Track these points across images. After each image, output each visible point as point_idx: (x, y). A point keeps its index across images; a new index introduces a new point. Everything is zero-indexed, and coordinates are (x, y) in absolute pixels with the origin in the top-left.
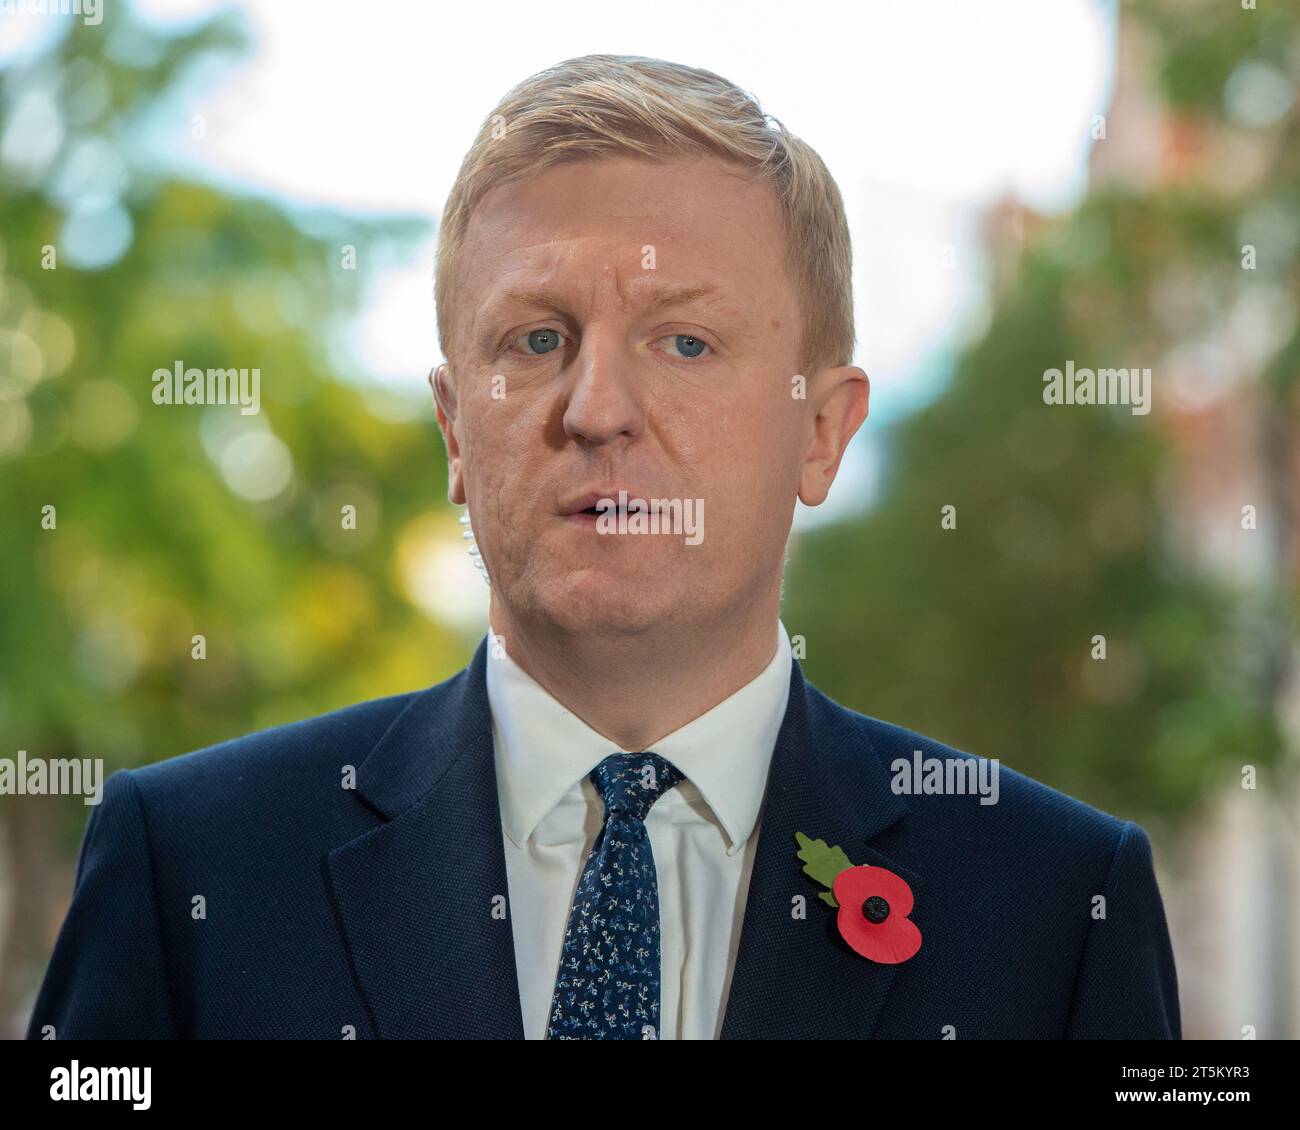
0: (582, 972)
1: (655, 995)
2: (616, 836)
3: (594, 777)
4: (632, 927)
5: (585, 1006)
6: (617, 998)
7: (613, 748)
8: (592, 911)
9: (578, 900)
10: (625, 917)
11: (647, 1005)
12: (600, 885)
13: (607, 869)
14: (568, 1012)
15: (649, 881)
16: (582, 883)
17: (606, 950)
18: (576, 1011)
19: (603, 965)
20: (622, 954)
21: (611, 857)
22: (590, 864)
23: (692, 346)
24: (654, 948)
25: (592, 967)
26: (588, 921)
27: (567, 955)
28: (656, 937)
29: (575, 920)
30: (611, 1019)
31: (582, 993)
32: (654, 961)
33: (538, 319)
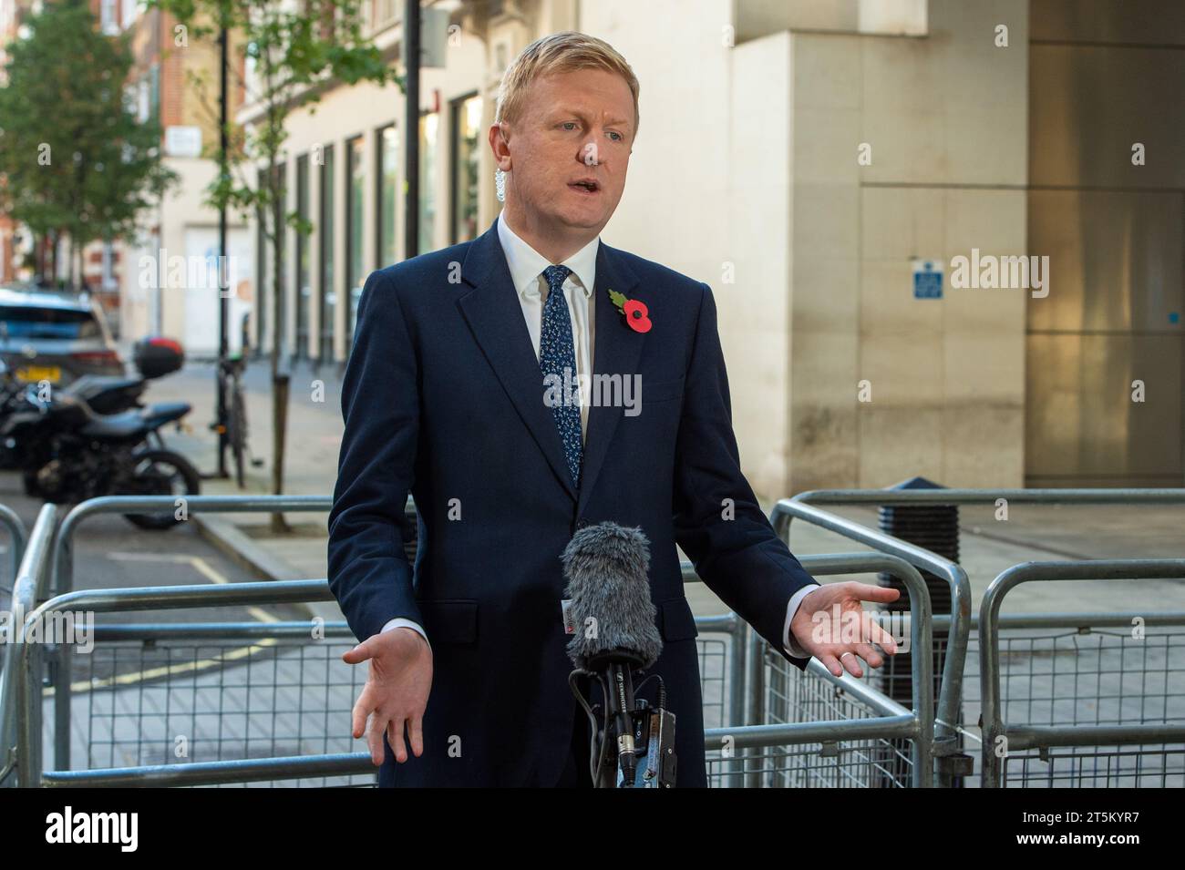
0: (549, 339)
1: (572, 346)
2: (556, 294)
3: (544, 273)
4: (564, 324)
5: (552, 350)
6: (561, 348)
7: (550, 264)
8: (550, 319)
9: (543, 315)
10: (562, 321)
11: (570, 350)
12: (552, 310)
13: (554, 305)
14: (547, 352)
15: (567, 309)
16: (544, 309)
17: (556, 332)
18: (549, 352)
19: (556, 337)
20: (562, 334)
21: (555, 301)
22: (546, 303)
23: (616, 136)
24: (571, 331)
25: (552, 338)
26: (549, 322)
27: (543, 333)
28: (571, 327)
29: (544, 322)
30: (560, 354)
31: (550, 346)
32: (571, 335)
33: (571, 119)
